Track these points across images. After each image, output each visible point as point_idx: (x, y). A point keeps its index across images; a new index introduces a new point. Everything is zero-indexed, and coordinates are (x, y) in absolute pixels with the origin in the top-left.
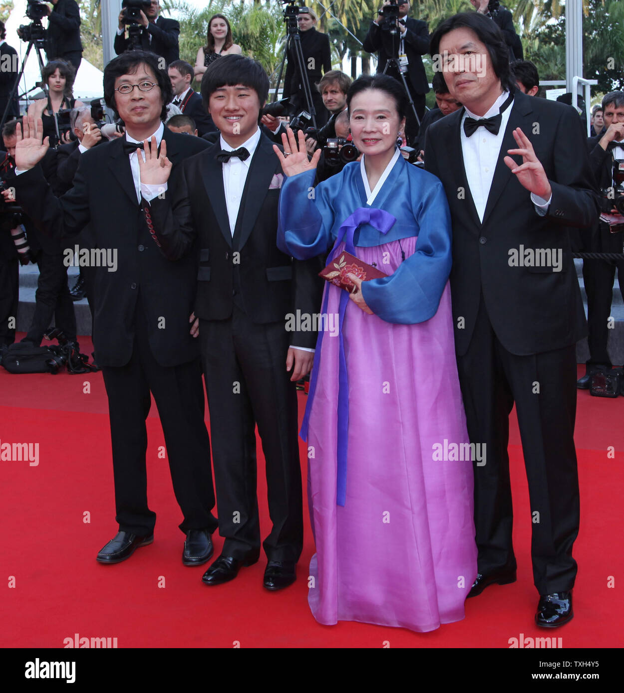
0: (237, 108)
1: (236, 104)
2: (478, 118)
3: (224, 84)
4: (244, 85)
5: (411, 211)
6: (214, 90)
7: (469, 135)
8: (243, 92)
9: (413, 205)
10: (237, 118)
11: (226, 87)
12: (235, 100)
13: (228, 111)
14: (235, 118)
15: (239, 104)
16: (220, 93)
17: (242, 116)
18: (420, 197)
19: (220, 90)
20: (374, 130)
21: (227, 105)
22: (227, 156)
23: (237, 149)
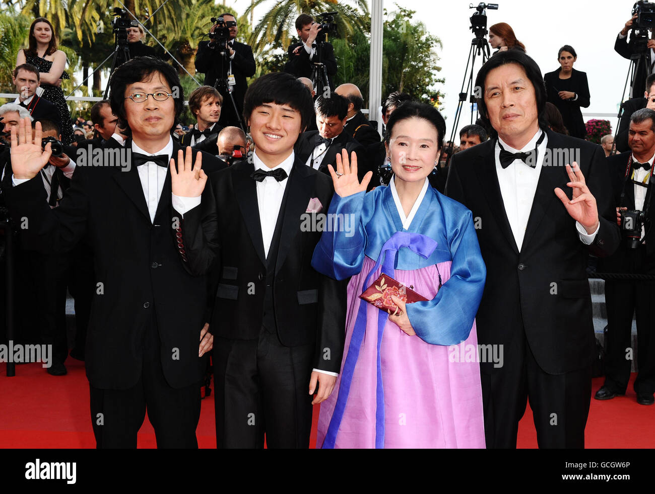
0: (279, 128)
1: (279, 124)
2: (514, 151)
3: (271, 101)
4: (290, 106)
5: (445, 237)
6: (260, 104)
7: (504, 166)
8: (288, 114)
9: (448, 231)
10: (276, 137)
11: (272, 104)
12: (278, 119)
13: (270, 128)
14: (274, 136)
15: (282, 124)
16: (265, 109)
17: (282, 136)
18: (455, 224)
19: (265, 106)
20: (417, 158)
21: (269, 123)
22: (262, 175)
23: (273, 169)
